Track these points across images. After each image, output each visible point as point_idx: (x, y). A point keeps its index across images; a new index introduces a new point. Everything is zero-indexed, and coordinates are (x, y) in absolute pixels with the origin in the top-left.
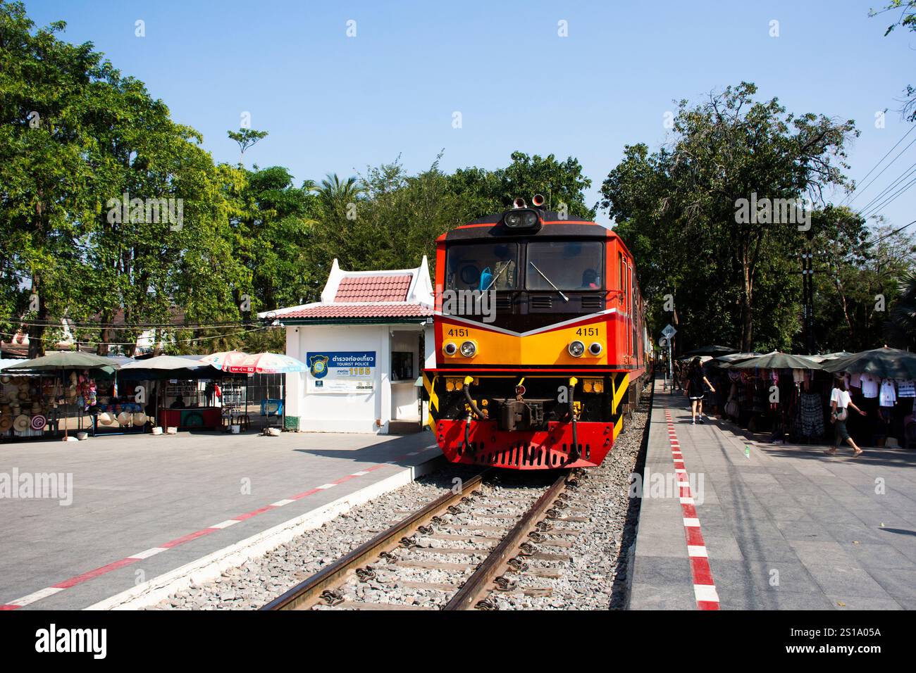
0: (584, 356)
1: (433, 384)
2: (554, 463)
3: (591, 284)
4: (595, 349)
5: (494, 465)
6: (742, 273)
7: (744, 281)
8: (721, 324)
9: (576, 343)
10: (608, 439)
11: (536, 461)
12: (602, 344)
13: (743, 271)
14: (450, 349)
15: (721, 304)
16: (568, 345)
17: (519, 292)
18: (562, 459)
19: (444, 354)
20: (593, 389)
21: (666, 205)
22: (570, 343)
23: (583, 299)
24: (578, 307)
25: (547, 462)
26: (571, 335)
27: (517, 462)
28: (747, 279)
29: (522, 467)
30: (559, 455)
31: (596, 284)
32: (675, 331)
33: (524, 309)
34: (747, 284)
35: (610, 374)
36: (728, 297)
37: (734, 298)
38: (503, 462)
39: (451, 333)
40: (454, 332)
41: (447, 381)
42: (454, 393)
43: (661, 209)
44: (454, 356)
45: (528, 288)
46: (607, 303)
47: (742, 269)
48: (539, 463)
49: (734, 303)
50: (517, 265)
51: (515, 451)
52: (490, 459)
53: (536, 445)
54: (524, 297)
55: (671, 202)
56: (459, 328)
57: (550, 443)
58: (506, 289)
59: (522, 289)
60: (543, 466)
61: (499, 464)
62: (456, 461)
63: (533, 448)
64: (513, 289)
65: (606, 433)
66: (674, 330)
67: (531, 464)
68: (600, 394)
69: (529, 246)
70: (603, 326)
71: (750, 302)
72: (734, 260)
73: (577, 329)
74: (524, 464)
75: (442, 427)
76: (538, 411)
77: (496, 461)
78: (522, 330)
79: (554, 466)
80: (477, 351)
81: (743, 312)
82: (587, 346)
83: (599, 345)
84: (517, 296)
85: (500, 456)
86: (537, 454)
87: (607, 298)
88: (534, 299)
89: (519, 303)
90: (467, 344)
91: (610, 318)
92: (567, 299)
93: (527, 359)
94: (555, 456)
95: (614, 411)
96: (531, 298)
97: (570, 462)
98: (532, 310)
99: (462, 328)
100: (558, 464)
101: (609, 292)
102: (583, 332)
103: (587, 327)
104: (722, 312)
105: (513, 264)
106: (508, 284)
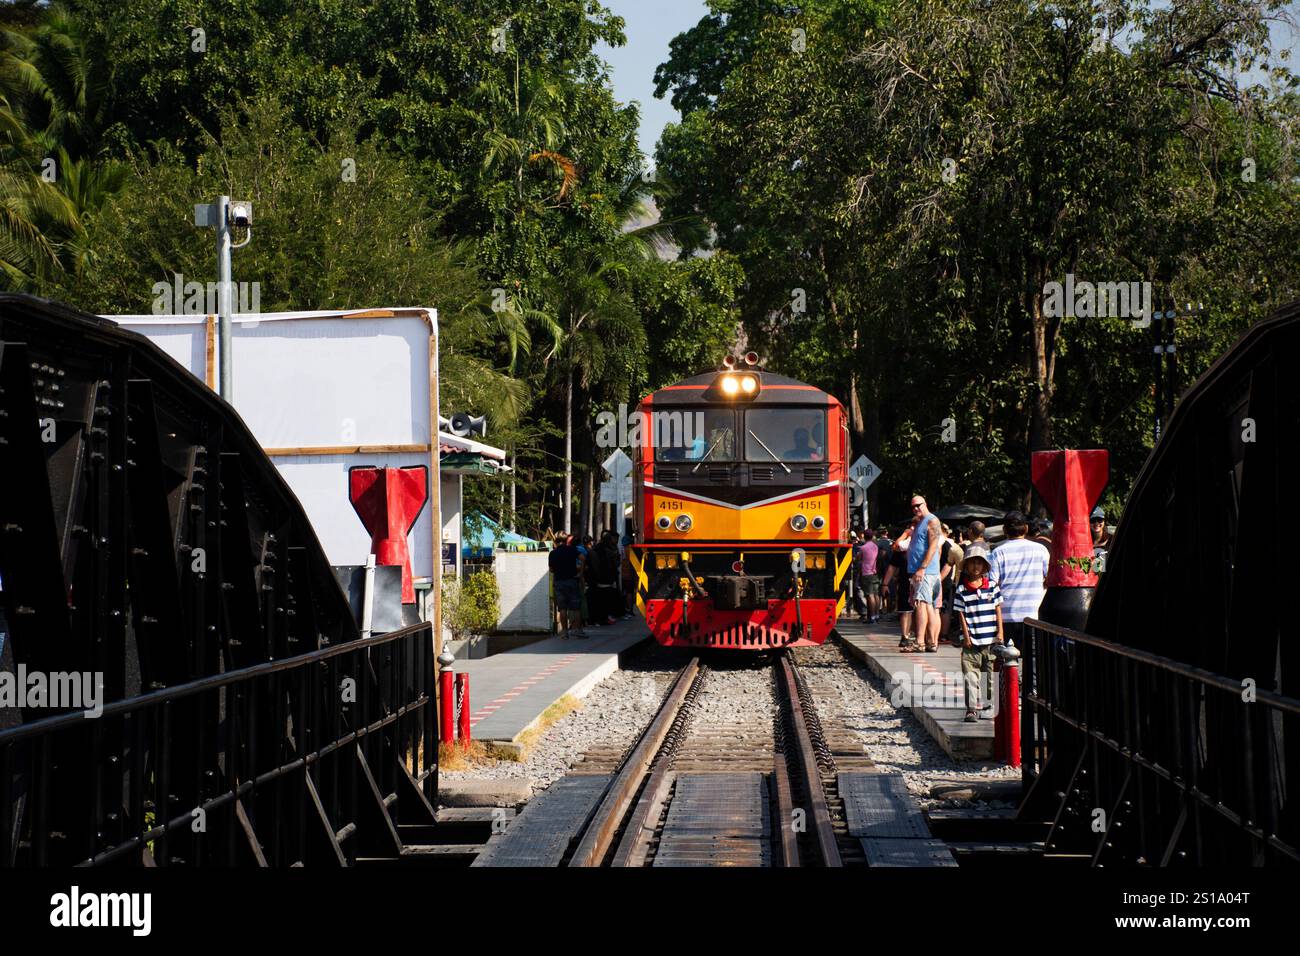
0: (806, 530)
1: (643, 561)
2: (776, 641)
3: (812, 455)
4: (818, 523)
5: (713, 646)
6: (1032, 339)
7: (1035, 359)
8: (982, 455)
9: (798, 517)
10: (830, 617)
11: (756, 640)
12: (825, 518)
13: (1033, 335)
14: (664, 523)
15: (983, 410)
16: (790, 519)
17: (738, 465)
18: (783, 638)
19: (656, 527)
20: (815, 564)
21: (865, 190)
22: (792, 517)
23: (806, 471)
24: (799, 479)
25: (768, 642)
26: (792, 509)
27: (737, 642)
28: (1042, 353)
29: (743, 647)
30: (780, 635)
31: (819, 455)
32: (877, 472)
33: (744, 482)
34: (1042, 365)
35: (832, 549)
36: (998, 393)
37: (1013, 396)
38: (722, 642)
39: (663, 505)
40: (667, 505)
41: (658, 557)
42: (666, 571)
43: (853, 204)
44: (667, 531)
45: (749, 458)
46: (830, 475)
47: (1032, 330)
48: (760, 642)
49: (1012, 407)
50: (735, 433)
51: (733, 631)
52: (707, 640)
53: (755, 625)
54: (744, 469)
55: (875, 185)
56: (672, 500)
57: (769, 622)
58: (724, 459)
59: (742, 459)
60: (765, 646)
61: (718, 644)
62: (668, 644)
63: (752, 628)
64: (732, 460)
65: (828, 610)
66: (875, 467)
67: (752, 643)
68: (822, 570)
69: (748, 412)
70: (825, 499)
71: (1047, 405)
72: (1014, 308)
73: (798, 502)
74: (745, 643)
75: (652, 608)
76: (760, 587)
77: (714, 642)
78: (741, 503)
79: (776, 646)
80: (692, 527)
81: (1031, 429)
82: (810, 520)
83: (822, 519)
84: (736, 467)
85: (718, 637)
86: (756, 633)
87: (830, 470)
88: (754, 471)
89: (739, 474)
90: (682, 518)
91: (833, 491)
92: (789, 470)
93: (746, 534)
94: (776, 636)
95: (837, 587)
96: (751, 469)
97: (791, 641)
98: (753, 483)
99: (674, 500)
100: (779, 644)
101: (831, 464)
102: (805, 505)
103: (810, 500)
104: (985, 427)
105: (730, 433)
106: (725, 454)
